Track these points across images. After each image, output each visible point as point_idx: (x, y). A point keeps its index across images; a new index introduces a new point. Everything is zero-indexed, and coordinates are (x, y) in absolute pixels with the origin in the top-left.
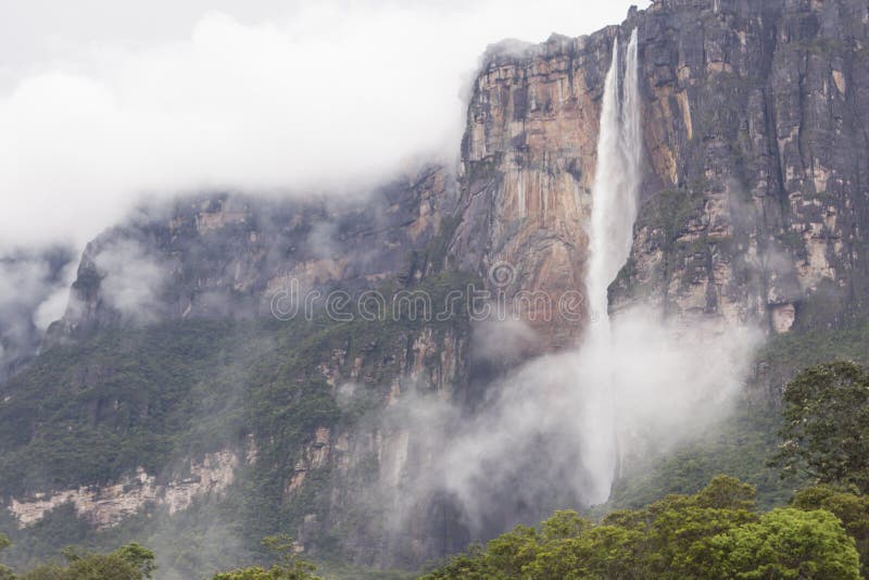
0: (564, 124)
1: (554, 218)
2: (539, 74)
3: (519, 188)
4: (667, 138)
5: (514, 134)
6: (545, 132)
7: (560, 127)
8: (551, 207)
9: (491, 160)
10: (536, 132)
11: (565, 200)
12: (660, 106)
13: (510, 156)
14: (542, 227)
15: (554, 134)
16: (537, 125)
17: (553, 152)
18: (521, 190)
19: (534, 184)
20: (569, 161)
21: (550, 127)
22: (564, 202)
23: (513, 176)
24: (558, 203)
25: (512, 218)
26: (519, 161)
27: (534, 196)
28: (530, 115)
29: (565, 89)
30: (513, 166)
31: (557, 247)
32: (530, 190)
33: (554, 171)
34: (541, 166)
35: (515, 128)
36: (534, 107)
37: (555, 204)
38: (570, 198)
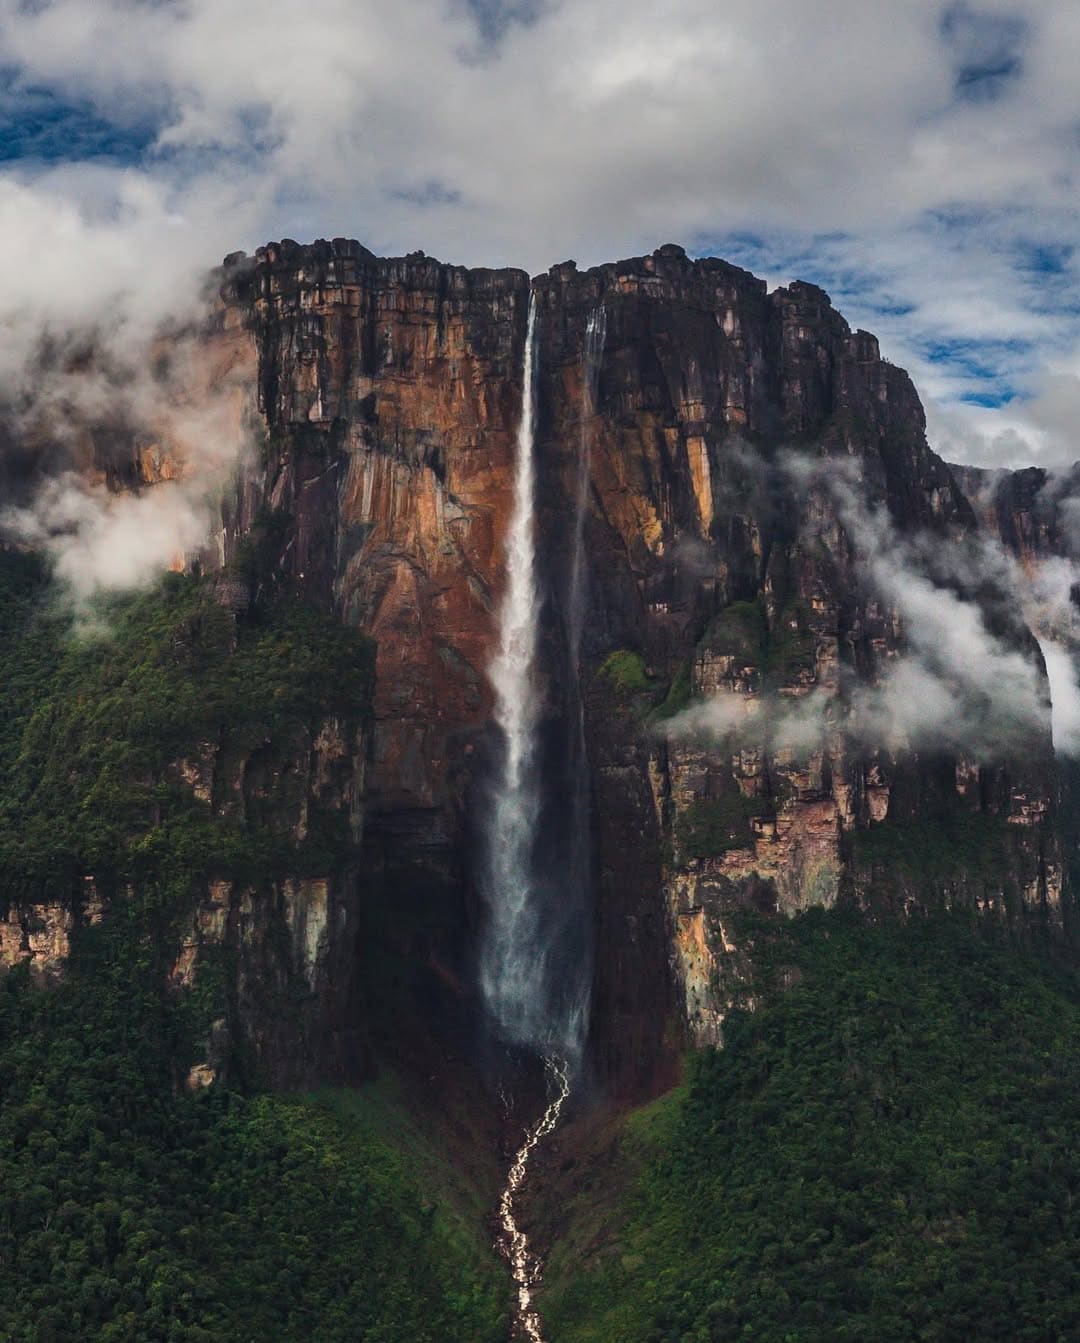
0: (424, 393)
1: (407, 530)
2: (398, 310)
3: (365, 479)
4: (651, 489)
5: (361, 396)
6: (399, 399)
7: (419, 398)
8: (404, 513)
9: (328, 428)
10: (389, 397)
11: (422, 505)
12: (640, 438)
13: (356, 429)
14: (389, 541)
15: (410, 406)
16: (391, 388)
17: (410, 432)
18: (368, 482)
19: (385, 477)
20: (431, 450)
21: (407, 393)
22: (421, 508)
23: (359, 460)
24: (414, 509)
25: (352, 521)
26: (366, 438)
27: (383, 494)
28: (383, 371)
29: (431, 343)
30: (359, 445)
31: (403, 570)
32: (378, 485)
33: (411, 461)
34: (394, 451)
35: (362, 387)
36: (389, 359)
37: (409, 511)
38: (430, 504)
